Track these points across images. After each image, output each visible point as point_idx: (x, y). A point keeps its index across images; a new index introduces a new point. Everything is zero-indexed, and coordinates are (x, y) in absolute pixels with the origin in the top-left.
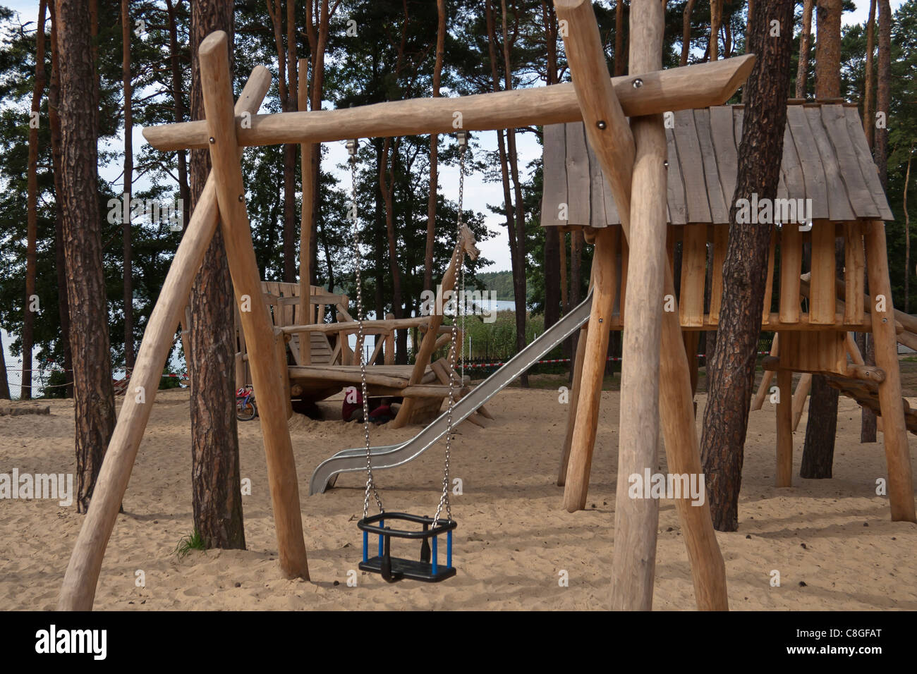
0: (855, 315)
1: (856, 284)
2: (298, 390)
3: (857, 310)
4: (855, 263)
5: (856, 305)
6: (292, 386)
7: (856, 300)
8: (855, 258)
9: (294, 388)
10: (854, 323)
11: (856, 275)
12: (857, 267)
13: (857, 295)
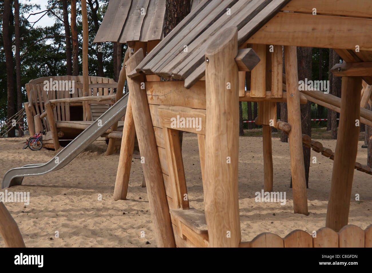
0: (277, 92)
1: (278, 74)
2: (62, 134)
3: (278, 89)
4: (277, 61)
5: (278, 86)
6: (58, 132)
7: (278, 83)
8: (277, 58)
9: (59, 133)
10: (276, 97)
11: (278, 69)
12: (279, 64)
13: (278, 80)
